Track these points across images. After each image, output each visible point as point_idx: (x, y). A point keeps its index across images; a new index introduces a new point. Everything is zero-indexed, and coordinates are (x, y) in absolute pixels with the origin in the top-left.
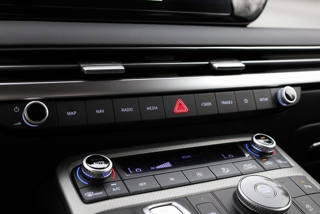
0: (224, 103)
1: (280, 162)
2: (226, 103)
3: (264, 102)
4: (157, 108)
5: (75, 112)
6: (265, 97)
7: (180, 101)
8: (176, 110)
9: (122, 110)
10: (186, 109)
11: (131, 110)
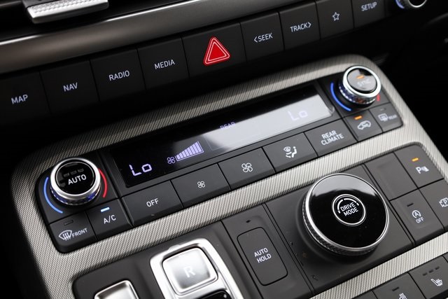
0: (295, 28)
1: (384, 118)
2: (299, 28)
3: (370, 11)
4: (172, 62)
5: (25, 97)
6: (372, 2)
7: (214, 42)
8: (208, 60)
9: (111, 77)
10: (226, 55)
11: (126, 74)
